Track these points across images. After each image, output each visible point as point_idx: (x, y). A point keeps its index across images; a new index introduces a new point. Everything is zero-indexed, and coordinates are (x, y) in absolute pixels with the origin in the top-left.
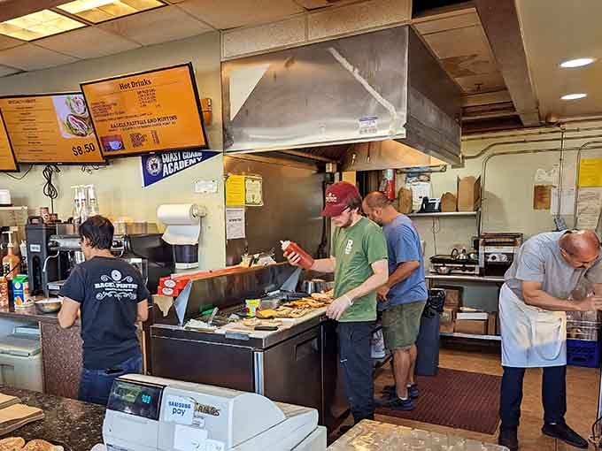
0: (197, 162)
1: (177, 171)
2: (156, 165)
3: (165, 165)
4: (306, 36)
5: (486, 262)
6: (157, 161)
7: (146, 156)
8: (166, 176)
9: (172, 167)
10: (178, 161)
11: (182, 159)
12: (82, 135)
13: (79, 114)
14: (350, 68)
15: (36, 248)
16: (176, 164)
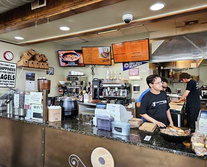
0: (141, 65)
1: (134, 67)
2: (127, 66)
3: (130, 66)
4: (176, 33)
5: (204, 95)
6: (128, 64)
7: (124, 63)
8: (130, 68)
9: (132, 66)
10: (134, 64)
11: (136, 64)
12: (105, 57)
13: (105, 52)
14: (190, 41)
15: (96, 87)
16: (134, 65)
